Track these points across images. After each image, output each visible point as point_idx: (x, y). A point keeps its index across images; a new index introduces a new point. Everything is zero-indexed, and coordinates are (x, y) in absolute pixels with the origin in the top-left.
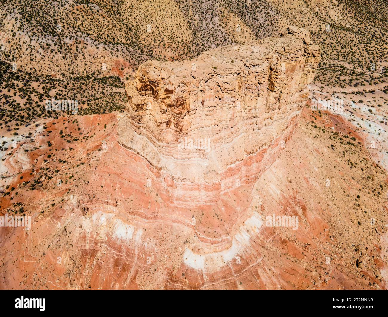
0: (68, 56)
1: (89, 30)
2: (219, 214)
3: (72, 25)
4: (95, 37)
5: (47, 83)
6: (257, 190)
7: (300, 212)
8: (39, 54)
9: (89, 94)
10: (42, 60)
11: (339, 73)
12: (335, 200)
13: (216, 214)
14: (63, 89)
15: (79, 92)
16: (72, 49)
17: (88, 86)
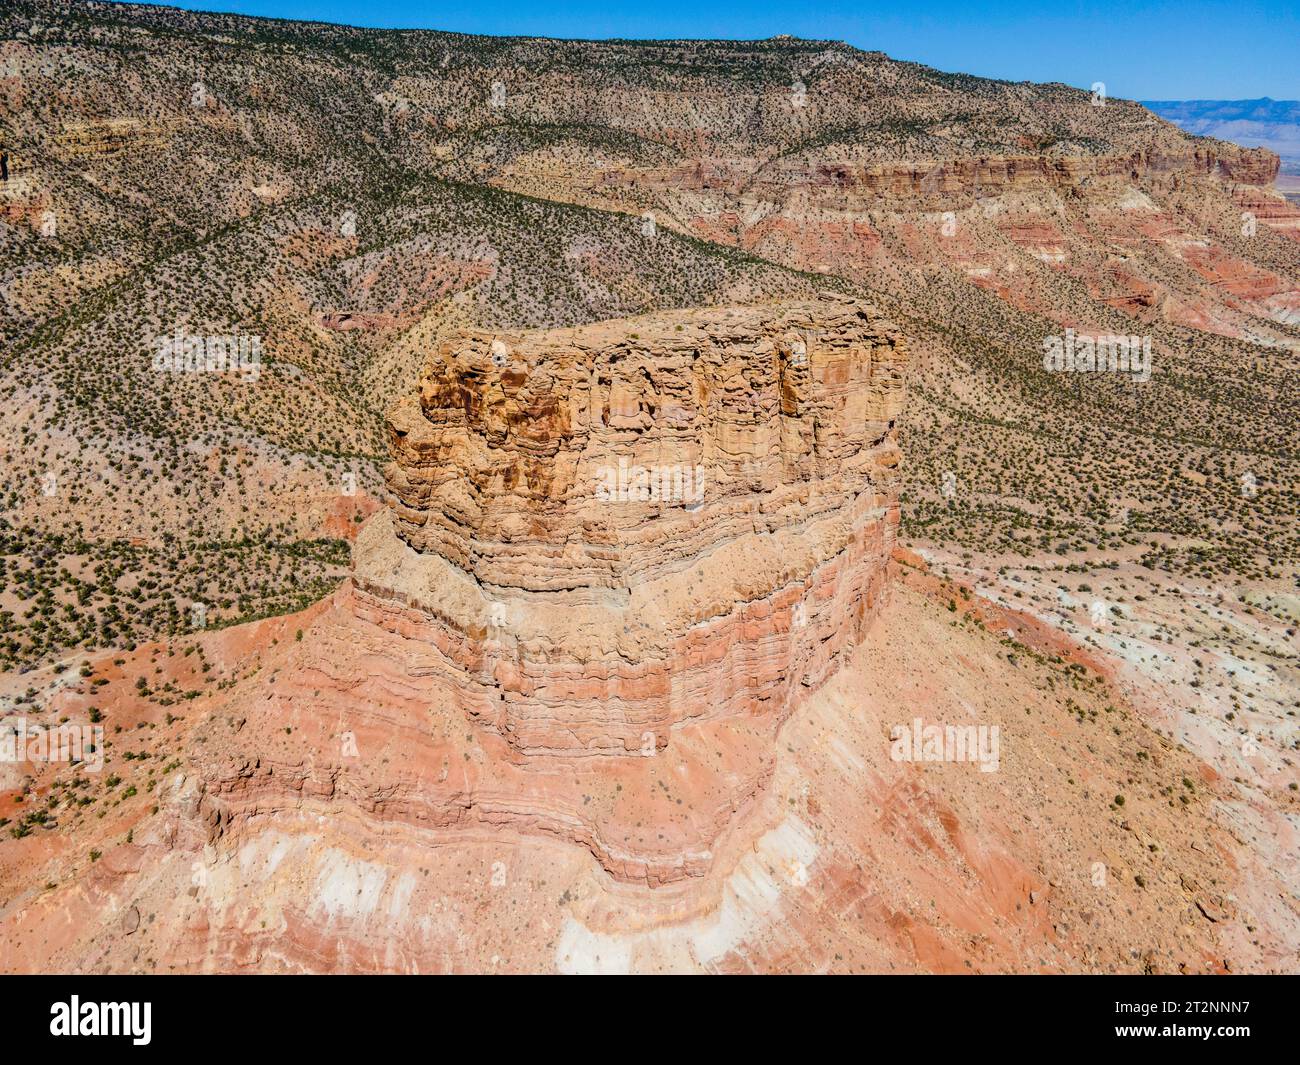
0: (191, 487)
1: (267, 422)
2: (669, 781)
3: (215, 411)
4: (282, 438)
5: (115, 557)
6: (790, 750)
7: (939, 833)
8: (102, 483)
9: (246, 582)
10: (110, 499)
11: (1009, 523)
12: (1047, 804)
13: (661, 784)
14: (164, 571)
15: (215, 577)
16: (207, 469)
17: (245, 561)
